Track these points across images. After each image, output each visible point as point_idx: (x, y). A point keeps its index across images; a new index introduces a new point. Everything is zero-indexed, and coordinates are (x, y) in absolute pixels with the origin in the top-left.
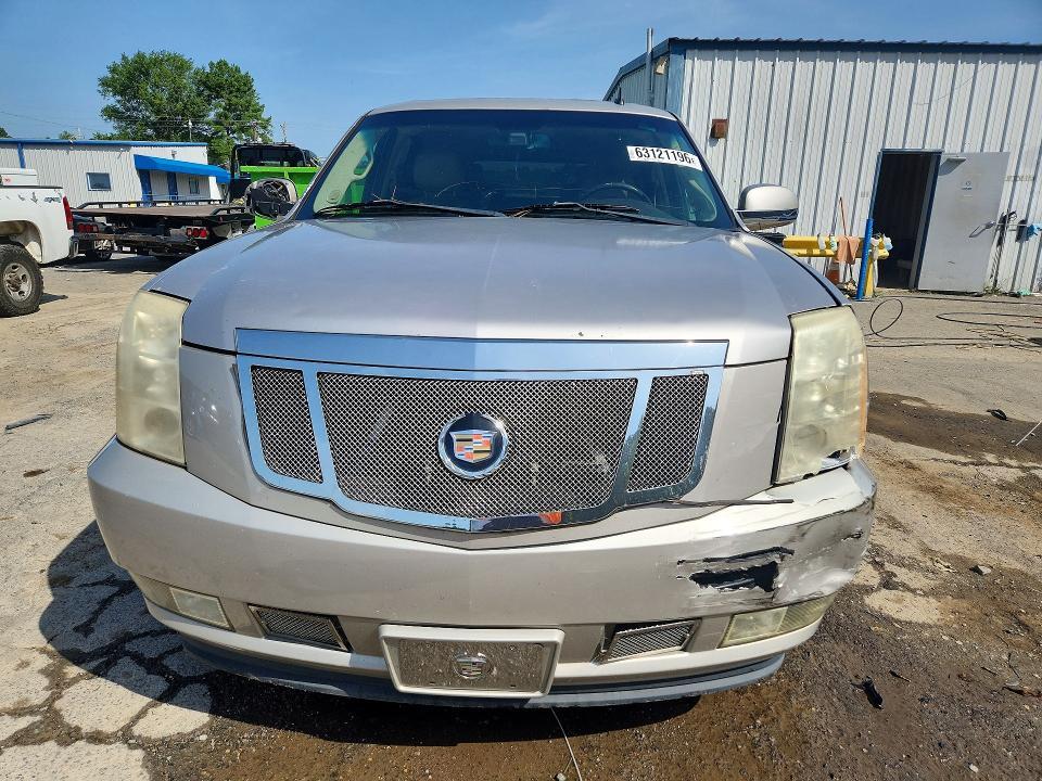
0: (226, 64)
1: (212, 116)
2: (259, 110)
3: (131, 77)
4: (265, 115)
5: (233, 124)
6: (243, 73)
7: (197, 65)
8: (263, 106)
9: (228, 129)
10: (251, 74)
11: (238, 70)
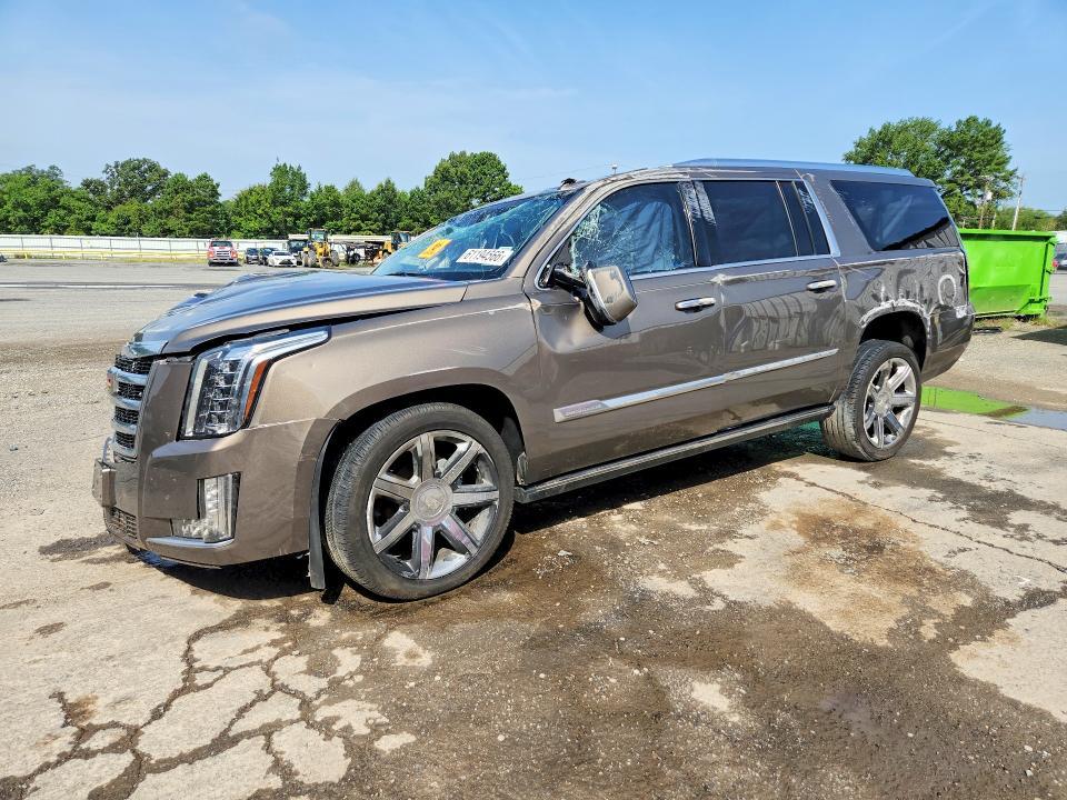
0: (975, 120)
1: (948, 174)
2: (1006, 161)
3: (873, 148)
4: (1010, 167)
5: (969, 180)
6: (994, 125)
7: (944, 126)
8: (1010, 157)
9: (961, 186)
10: (1003, 127)
11: (988, 123)
